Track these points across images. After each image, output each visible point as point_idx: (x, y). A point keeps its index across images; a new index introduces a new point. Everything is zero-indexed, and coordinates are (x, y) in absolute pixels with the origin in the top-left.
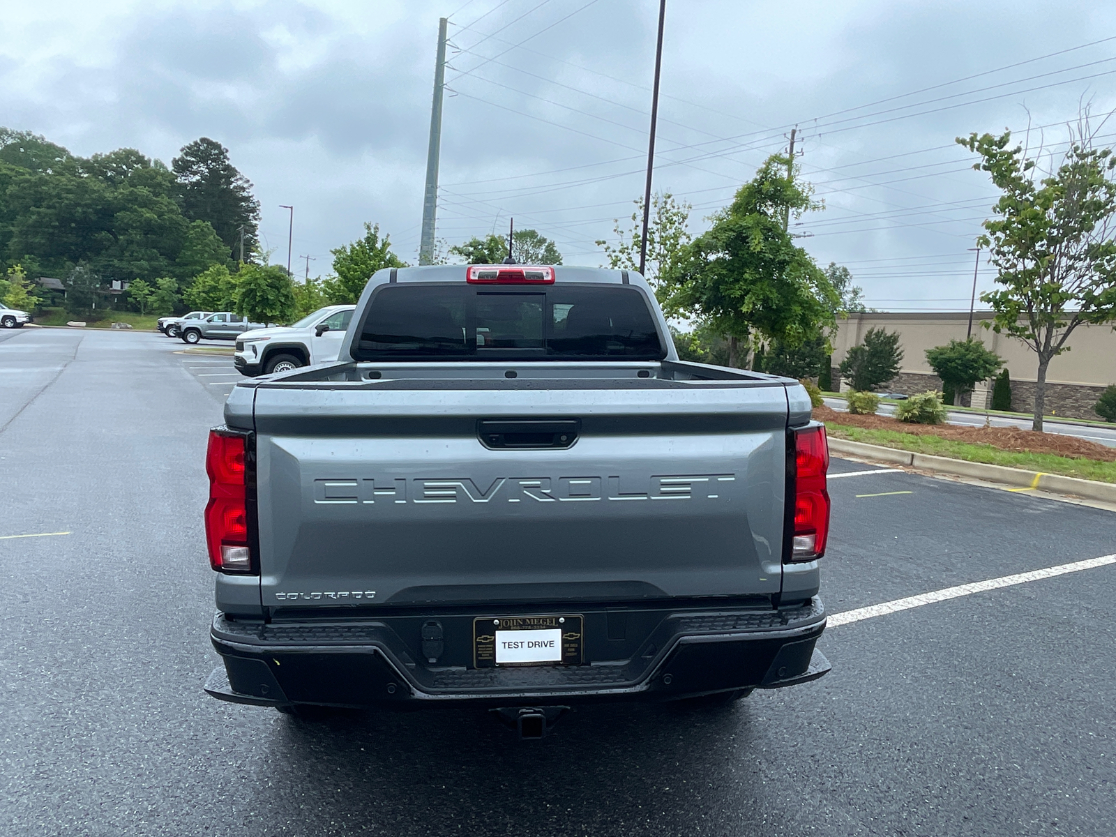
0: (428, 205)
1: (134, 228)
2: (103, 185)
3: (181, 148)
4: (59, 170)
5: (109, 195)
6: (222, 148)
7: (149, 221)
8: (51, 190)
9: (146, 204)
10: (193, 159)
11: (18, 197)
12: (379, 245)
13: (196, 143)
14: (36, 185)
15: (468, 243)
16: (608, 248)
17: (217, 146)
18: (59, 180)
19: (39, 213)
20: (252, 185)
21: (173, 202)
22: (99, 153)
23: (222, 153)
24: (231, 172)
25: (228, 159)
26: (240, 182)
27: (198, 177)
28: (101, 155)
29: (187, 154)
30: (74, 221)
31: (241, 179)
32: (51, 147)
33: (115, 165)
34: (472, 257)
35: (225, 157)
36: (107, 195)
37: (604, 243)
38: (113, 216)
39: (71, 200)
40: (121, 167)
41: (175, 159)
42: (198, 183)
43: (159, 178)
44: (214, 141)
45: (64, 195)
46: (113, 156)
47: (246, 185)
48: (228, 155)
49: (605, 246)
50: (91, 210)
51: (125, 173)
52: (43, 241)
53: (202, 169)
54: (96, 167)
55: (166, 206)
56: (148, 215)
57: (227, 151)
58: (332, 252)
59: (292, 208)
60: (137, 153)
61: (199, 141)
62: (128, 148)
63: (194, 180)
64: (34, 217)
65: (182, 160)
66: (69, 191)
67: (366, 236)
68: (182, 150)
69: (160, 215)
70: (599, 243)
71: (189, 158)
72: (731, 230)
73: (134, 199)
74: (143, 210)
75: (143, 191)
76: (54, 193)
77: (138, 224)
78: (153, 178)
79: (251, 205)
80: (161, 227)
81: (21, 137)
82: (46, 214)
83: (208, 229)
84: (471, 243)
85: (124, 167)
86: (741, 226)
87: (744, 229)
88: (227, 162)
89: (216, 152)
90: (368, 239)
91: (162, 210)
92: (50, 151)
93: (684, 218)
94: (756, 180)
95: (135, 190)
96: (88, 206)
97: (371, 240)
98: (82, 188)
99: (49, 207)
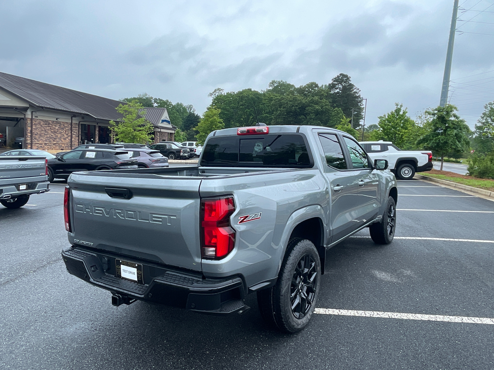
0: (444, 90)
1: (312, 113)
2: (303, 98)
3: (332, 79)
4: (288, 93)
5: (304, 101)
6: (348, 76)
7: (317, 110)
8: (285, 101)
9: (317, 103)
10: (336, 83)
11: (274, 105)
13: (338, 76)
14: (280, 100)
17: (346, 76)
18: (287, 97)
19: (280, 110)
20: (360, 91)
21: (327, 101)
22: (302, 85)
23: (348, 79)
24: (351, 86)
25: (351, 81)
26: (355, 90)
27: (338, 90)
28: (302, 86)
29: (334, 81)
30: (292, 112)
31: (355, 89)
32: (289, 85)
33: (307, 89)
35: (349, 80)
36: (303, 101)
38: (305, 109)
39: (291, 104)
40: (310, 90)
41: (329, 84)
42: (338, 93)
43: (323, 92)
44: (345, 74)
45: (289, 103)
46: (307, 86)
47: (357, 91)
48: (350, 79)
50: (297, 108)
51: (310, 92)
52: (282, 121)
53: (339, 86)
54: (301, 91)
55: (324, 103)
56: (317, 107)
57: (350, 77)
58: (379, 117)
60: (315, 83)
61: (339, 75)
62: (312, 82)
63: (336, 91)
64: (279, 112)
65: (332, 84)
66: (290, 101)
67: (395, 109)
68: (332, 80)
69: (322, 107)
71: (335, 83)
73: (313, 102)
74: (316, 106)
75: (316, 98)
76: (286, 103)
77: (314, 111)
78: (320, 92)
79: (360, 99)
80: (322, 111)
81: (279, 83)
82: (283, 111)
83: (340, 111)
85: (311, 90)
88: (350, 82)
89: (346, 78)
90: (396, 111)
91: (323, 105)
95: (313, 98)
96: (297, 106)
97: (398, 111)
98: (295, 99)
99: (283, 108)
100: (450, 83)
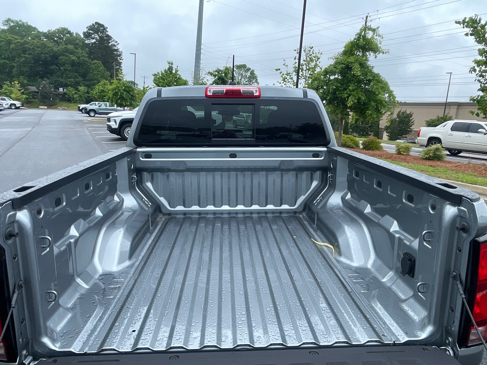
0: (197, 53)
1: (67, 64)
2: (53, 44)
3: (86, 27)
4: (33, 37)
5: (55, 49)
6: (105, 26)
7: (73, 61)
8: (30, 47)
9: (72, 53)
10: (92, 32)
11: (15, 50)
12: (174, 72)
13: (93, 24)
14: (22, 44)
15: (215, 70)
16: (281, 72)
17: (102, 26)
18: (33, 42)
19: (25, 57)
20: (119, 44)
21: (84, 52)
22: (50, 29)
23: (104, 29)
24: (109, 38)
25: (108, 32)
26: (113, 43)
27: (94, 40)
28: (51, 30)
29: (89, 30)
30: (41, 61)
31: (114, 41)
32: (30, 27)
33: (57, 35)
34: (217, 77)
35: (106, 31)
36: (54, 49)
37: (279, 70)
38: (58, 58)
39: (39, 51)
40: (60, 36)
41: (84, 32)
42: (95, 43)
43: (78, 41)
44: (101, 23)
45: (36, 49)
46: (57, 31)
47: (116, 44)
48: (108, 30)
49: (279, 71)
50: (48, 56)
51: (62, 38)
52: (28, 70)
53: (96, 36)
54: (49, 36)
55: (81, 54)
56: (73, 58)
57: (107, 28)
58: (153, 75)
59: (135, 54)
60: (67, 29)
61: (94, 24)
62: (63, 27)
63: (93, 42)
64: (23, 59)
65: (87, 32)
66: (38, 47)
67: (168, 67)
68: (87, 28)
69: (79, 58)
70: (277, 70)
71: (90, 32)
72: (343, 64)
73: (67, 50)
74: (71, 55)
75: (70, 47)
76: (32, 48)
77: (69, 62)
78: (74, 41)
79: (118, 53)
80: (78, 63)
81: (17, 23)
82: (28, 58)
83: (100, 64)
84: (216, 70)
85: (62, 36)
86: (348, 62)
87: (350, 63)
88: (107, 33)
89: (102, 28)
90: (169, 69)
91: (79, 56)
92: (29, 29)
93: (318, 59)
94: (355, 39)
95: (67, 46)
96: (47, 53)
98: (44, 45)
99: (29, 55)
100: (202, 47)
